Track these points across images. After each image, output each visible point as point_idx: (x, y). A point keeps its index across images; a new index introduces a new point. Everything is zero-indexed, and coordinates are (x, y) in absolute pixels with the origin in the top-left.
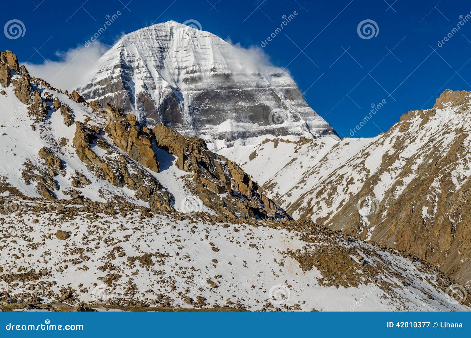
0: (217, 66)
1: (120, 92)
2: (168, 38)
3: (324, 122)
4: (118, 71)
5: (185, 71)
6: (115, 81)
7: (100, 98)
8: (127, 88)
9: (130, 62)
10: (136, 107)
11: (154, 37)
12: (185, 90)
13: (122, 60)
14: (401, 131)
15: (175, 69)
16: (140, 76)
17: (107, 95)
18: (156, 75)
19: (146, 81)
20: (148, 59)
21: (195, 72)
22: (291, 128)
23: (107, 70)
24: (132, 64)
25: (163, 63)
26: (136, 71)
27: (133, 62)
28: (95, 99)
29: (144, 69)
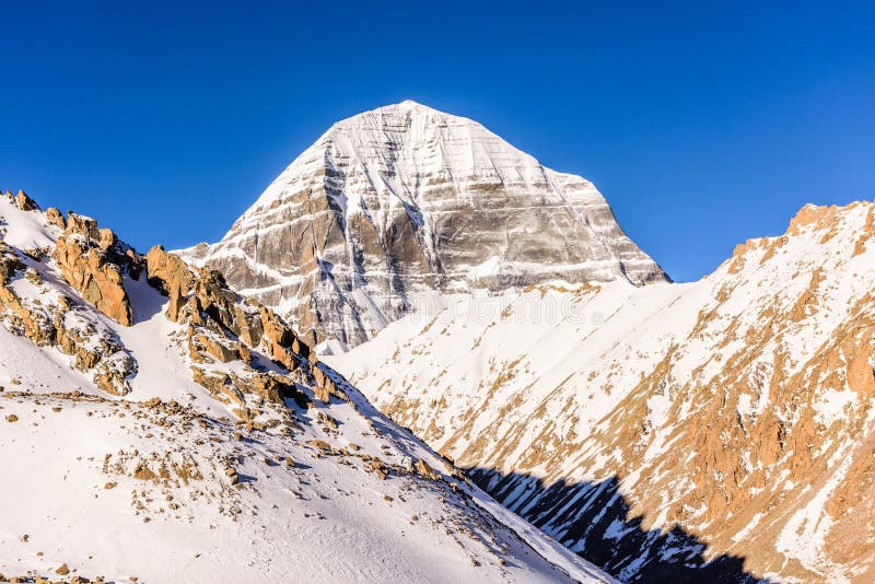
0: (478, 173)
1: (323, 212)
2: (402, 129)
3: (649, 261)
4: (321, 180)
5: (427, 180)
6: (315, 195)
7: (292, 223)
8: (335, 207)
9: (341, 165)
10: (347, 238)
11: (381, 127)
12: (427, 209)
13: (328, 162)
14: (732, 271)
15: (412, 176)
16: (356, 187)
17: (302, 218)
18: (380, 186)
19: (365, 196)
20: (369, 161)
21: (443, 181)
22: (596, 270)
23: (304, 179)
24: (344, 169)
25: (393, 168)
26: (349, 180)
27: (345, 165)
28: (284, 225)
29: (364, 177)
